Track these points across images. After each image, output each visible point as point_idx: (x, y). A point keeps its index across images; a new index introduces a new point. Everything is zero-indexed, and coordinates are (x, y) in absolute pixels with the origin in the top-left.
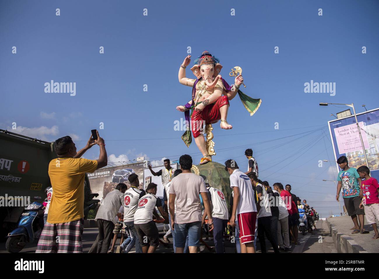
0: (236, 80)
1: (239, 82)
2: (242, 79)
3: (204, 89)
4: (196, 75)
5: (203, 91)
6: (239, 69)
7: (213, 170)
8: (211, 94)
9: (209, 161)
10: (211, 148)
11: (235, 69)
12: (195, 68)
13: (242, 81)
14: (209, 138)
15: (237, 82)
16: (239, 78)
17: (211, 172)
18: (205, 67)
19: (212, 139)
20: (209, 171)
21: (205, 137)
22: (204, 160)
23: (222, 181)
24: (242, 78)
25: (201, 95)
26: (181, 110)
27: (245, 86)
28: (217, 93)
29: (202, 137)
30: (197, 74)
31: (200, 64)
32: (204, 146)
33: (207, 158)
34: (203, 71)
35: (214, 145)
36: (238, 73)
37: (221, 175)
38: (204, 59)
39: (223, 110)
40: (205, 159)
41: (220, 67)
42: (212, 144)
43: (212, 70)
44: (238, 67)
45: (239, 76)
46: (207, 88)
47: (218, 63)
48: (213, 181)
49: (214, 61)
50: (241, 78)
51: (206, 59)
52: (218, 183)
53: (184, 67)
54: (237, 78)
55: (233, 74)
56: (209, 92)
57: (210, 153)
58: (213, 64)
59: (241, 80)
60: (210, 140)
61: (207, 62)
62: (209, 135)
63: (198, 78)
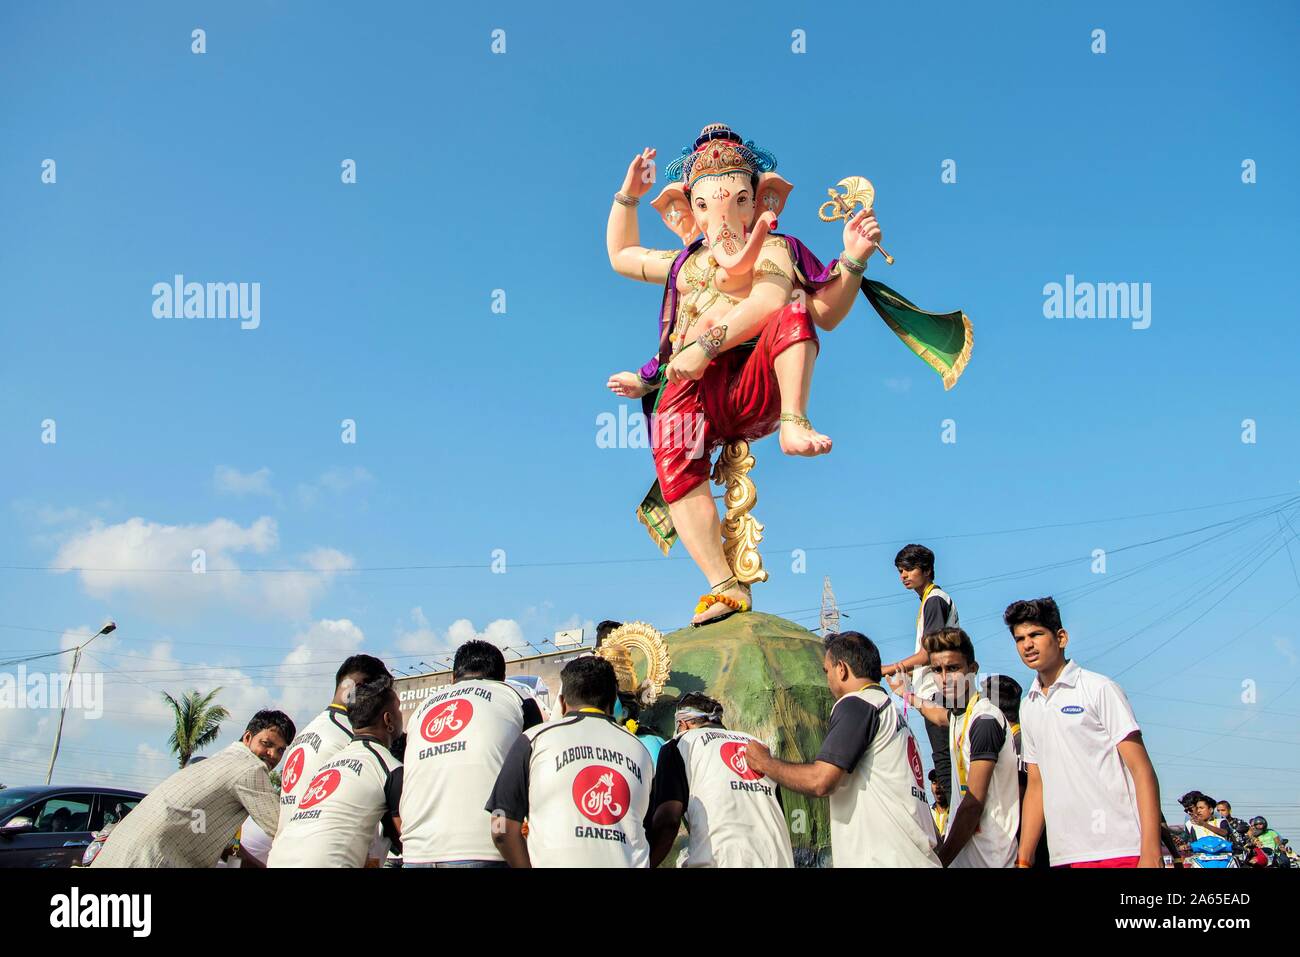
0: (848, 235)
1: (862, 243)
2: (877, 227)
3: (711, 284)
4: (678, 230)
5: (707, 296)
6: (860, 189)
7: (743, 650)
8: (735, 303)
9: (735, 610)
10: (747, 549)
11: (843, 189)
12: (671, 199)
13: (876, 237)
14: (737, 505)
15: (853, 243)
16: (862, 223)
17: (733, 660)
18: (709, 189)
19: (749, 508)
20: (724, 654)
21: (720, 502)
22: (712, 604)
23: (783, 700)
24: (875, 223)
25: (695, 313)
26: (627, 389)
27: (889, 260)
28: (766, 297)
29: (701, 497)
30: (679, 223)
31: (691, 176)
32: (715, 540)
33: (726, 594)
34: (703, 206)
35: (758, 537)
36: (859, 205)
37: (778, 673)
38: (707, 154)
39: (789, 366)
40: (717, 600)
41: (780, 190)
42: (750, 531)
43: (741, 199)
44: (856, 178)
45: (862, 218)
46: (724, 281)
47: (772, 170)
48: (737, 701)
49: (751, 163)
50: (869, 225)
51: (712, 151)
52: (759, 707)
53: (630, 203)
54: (855, 226)
55: (836, 214)
56: (732, 297)
57: (744, 575)
58: (745, 172)
59: (871, 233)
60: (741, 513)
61: (723, 168)
62: (736, 492)
63: (688, 240)
